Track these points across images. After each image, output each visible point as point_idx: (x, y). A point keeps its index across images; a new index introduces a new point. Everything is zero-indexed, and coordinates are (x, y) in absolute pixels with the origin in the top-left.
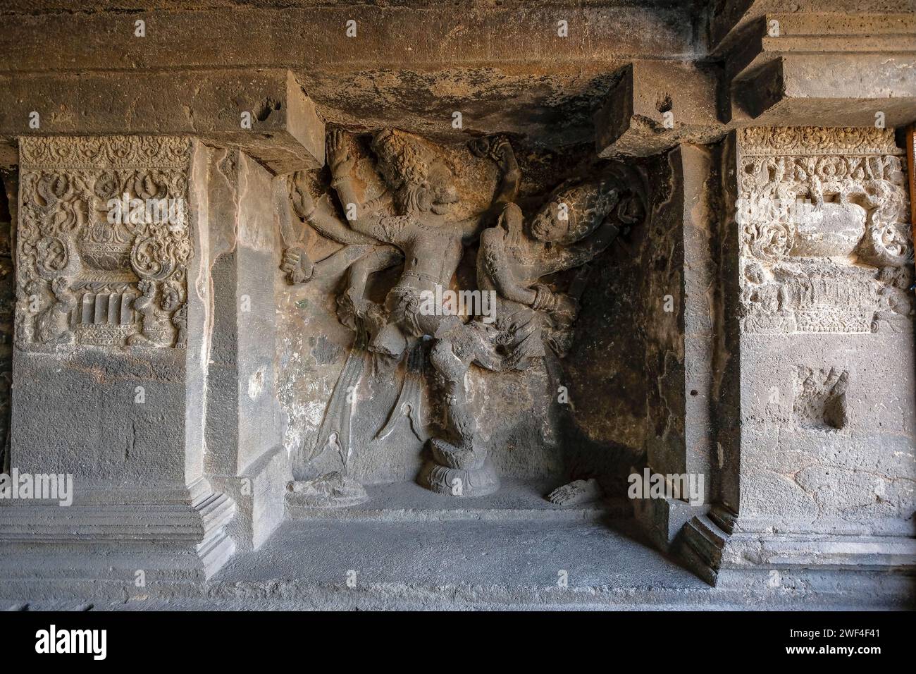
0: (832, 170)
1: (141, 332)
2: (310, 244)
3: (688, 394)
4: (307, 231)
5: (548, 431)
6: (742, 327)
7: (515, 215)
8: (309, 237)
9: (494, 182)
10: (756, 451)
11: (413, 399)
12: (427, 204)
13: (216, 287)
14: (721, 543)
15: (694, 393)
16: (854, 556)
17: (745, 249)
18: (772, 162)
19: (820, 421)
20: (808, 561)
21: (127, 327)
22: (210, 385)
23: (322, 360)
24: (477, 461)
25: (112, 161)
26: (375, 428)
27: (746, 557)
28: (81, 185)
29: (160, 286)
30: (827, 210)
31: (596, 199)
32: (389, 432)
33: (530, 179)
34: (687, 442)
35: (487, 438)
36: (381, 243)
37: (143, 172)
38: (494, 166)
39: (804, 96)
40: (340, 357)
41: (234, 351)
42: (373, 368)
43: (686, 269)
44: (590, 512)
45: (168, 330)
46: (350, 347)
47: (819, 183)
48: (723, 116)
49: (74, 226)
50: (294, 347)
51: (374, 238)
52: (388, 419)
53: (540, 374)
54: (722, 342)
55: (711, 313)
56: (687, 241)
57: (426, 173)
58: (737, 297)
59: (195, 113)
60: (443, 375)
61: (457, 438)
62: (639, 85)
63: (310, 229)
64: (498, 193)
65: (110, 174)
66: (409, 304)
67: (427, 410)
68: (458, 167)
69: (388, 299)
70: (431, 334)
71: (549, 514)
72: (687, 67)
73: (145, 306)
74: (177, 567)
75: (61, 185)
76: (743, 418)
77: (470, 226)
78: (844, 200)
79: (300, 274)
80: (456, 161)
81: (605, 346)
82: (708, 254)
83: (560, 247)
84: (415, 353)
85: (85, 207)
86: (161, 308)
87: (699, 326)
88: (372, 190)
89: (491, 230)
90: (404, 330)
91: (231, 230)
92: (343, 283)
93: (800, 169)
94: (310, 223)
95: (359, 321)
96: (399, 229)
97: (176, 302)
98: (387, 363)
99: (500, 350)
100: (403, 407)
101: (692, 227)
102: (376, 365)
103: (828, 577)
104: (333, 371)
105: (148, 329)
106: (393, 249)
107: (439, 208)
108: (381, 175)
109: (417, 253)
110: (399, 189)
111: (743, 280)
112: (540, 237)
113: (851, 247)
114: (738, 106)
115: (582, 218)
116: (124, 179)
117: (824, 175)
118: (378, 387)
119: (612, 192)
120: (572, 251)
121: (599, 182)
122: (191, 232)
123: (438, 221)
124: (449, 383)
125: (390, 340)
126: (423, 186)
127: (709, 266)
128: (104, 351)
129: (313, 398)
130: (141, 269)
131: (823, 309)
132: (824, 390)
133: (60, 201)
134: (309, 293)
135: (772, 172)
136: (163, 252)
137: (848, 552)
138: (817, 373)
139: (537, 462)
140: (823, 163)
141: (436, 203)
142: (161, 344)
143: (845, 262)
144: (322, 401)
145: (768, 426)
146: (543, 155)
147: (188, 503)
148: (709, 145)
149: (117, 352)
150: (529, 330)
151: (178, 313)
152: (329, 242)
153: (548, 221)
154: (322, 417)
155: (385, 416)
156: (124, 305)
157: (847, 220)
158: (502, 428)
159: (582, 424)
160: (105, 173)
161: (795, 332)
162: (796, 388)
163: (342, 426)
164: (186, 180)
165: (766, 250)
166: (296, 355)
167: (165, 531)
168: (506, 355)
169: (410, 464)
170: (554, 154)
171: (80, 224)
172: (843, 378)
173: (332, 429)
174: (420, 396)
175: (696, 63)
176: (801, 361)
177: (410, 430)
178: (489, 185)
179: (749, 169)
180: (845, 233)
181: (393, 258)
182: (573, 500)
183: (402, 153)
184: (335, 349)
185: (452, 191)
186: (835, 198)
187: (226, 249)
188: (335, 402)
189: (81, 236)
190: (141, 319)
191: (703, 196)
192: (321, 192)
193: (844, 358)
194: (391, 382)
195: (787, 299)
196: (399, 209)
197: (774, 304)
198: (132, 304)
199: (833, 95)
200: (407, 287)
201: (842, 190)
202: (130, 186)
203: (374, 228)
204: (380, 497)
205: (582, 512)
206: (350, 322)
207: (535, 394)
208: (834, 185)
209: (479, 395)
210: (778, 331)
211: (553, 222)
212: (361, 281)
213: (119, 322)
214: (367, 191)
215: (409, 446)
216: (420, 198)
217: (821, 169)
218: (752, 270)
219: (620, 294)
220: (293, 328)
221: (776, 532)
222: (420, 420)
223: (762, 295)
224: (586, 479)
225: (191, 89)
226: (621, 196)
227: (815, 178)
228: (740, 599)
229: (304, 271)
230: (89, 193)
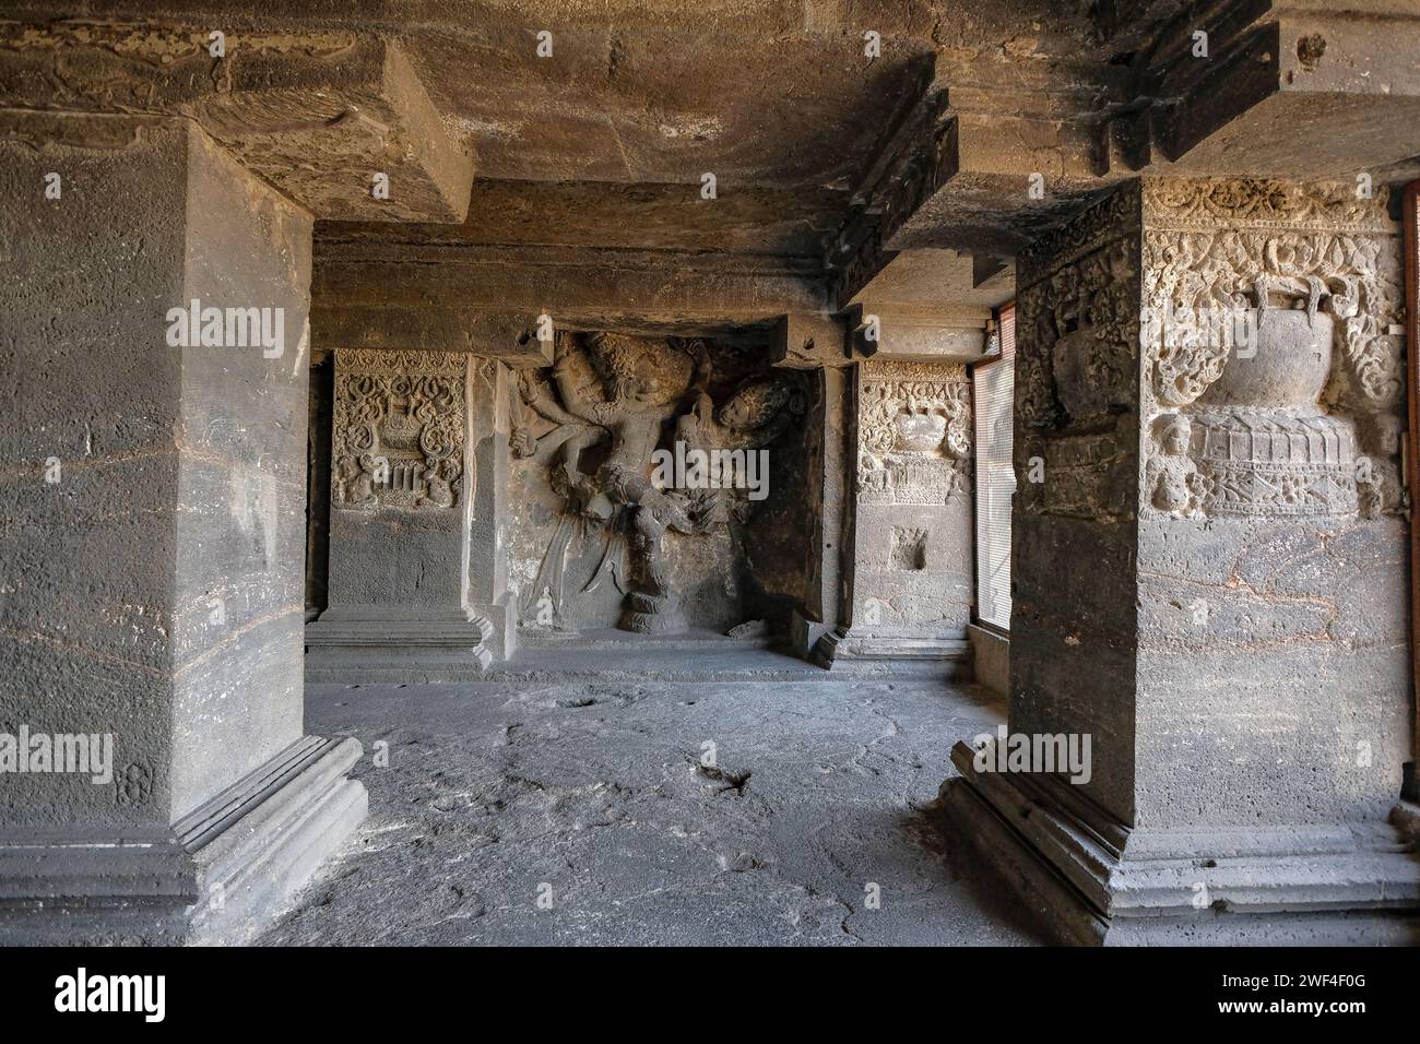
0: (923, 392)
1: (428, 495)
2: (532, 423)
3: (824, 546)
4: (530, 414)
5: (730, 585)
6: (858, 499)
7: (706, 404)
8: (530, 417)
9: (689, 372)
10: (865, 584)
11: (616, 557)
12: (633, 393)
13: (478, 463)
14: (836, 642)
15: (829, 546)
16: (919, 649)
17: (862, 445)
18: (883, 385)
19: (912, 565)
20: (890, 652)
21: (418, 492)
22: (472, 537)
23: (537, 524)
24: (671, 607)
25: (407, 369)
26: (583, 582)
27: (851, 650)
28: (382, 386)
29: (442, 462)
30: (918, 420)
31: (772, 394)
32: (595, 586)
33: (720, 371)
34: (823, 580)
35: (679, 592)
36: (593, 424)
37: (430, 378)
38: (690, 359)
39: (890, 351)
40: (553, 522)
41: (492, 512)
42: (583, 530)
43: (826, 457)
44: (759, 641)
45: (448, 496)
46: (562, 513)
47: (913, 401)
48: (848, 354)
49: (376, 417)
50: (516, 512)
51: (588, 420)
52: (595, 574)
53: (725, 538)
54: (849, 509)
55: (842, 489)
56: (827, 438)
57: (633, 369)
58: (856, 479)
59: (473, 337)
60: (644, 534)
61: (654, 588)
62: (792, 330)
63: (532, 411)
64: (692, 382)
65: (404, 378)
66: (618, 477)
67: (627, 568)
68: (659, 359)
69: (599, 472)
70: (636, 502)
71: (727, 642)
72: (825, 318)
73: (431, 477)
74: (462, 661)
75: (367, 385)
76: (857, 562)
77: (668, 410)
78: (931, 414)
79: (526, 450)
80: (657, 353)
81: (780, 513)
82: (841, 446)
83: (743, 432)
84: (620, 517)
85: (385, 402)
86: (442, 478)
87: (834, 498)
88: (585, 378)
89: (686, 417)
90: (612, 498)
91: (491, 421)
92: (559, 457)
93: (901, 390)
94: (533, 407)
95: (571, 490)
96: (609, 414)
97: (454, 475)
98: (595, 526)
99: (692, 516)
100: (608, 564)
101: (831, 427)
102: (585, 529)
103: (904, 664)
104: (547, 532)
105: (434, 494)
106: (602, 429)
107: (643, 396)
108: (593, 367)
109: (624, 434)
110: (609, 380)
111: (860, 465)
112: (726, 424)
113: (936, 445)
114: (856, 349)
115: (760, 410)
116: (415, 382)
117: (918, 396)
118: (587, 547)
119: (784, 389)
120: (753, 435)
121: (774, 381)
122: (464, 424)
123: (641, 407)
124: (649, 543)
125: (600, 507)
126: (630, 378)
127: (841, 455)
128: (401, 509)
129: (529, 556)
130: (428, 450)
131: (913, 490)
132: (913, 543)
133: (365, 397)
134: (528, 465)
135: (883, 392)
136: (445, 437)
137: (915, 646)
138: (907, 531)
139: (721, 610)
140: (918, 387)
141: (640, 392)
142: (444, 505)
143: (933, 456)
144: (537, 559)
145: (873, 567)
146: (731, 351)
147: (465, 620)
148: (845, 368)
149: (410, 511)
150: (716, 500)
151: (456, 483)
152: (546, 422)
153: (733, 412)
154: (536, 573)
155: (591, 573)
156: (415, 476)
157: (932, 427)
158: (692, 583)
159: (758, 579)
160: (399, 377)
161: (894, 503)
162: (894, 541)
163: (555, 578)
164: (463, 385)
165: (876, 447)
166: (517, 518)
167: (453, 636)
168: (697, 520)
169: (613, 613)
170: (741, 352)
171: (381, 415)
172: (925, 536)
173: (546, 582)
174: (622, 554)
175: (831, 316)
176: (898, 523)
177: (614, 587)
178: (685, 374)
179: (867, 390)
180: (930, 436)
181: (602, 436)
182: (746, 634)
183: (613, 352)
184: (549, 514)
185: (654, 383)
186: (925, 411)
187: (487, 434)
188: (549, 560)
189: (382, 424)
190: (429, 487)
191: (839, 405)
192: (542, 380)
193: (925, 522)
194: (598, 543)
195: (890, 480)
196: (609, 396)
197: (881, 484)
198: (421, 476)
199: (908, 352)
200: (617, 463)
201: (929, 406)
202: (420, 387)
203: (588, 413)
204: (590, 635)
205: (753, 642)
206: (563, 491)
207: (720, 555)
208: (925, 403)
209: (673, 554)
210: (882, 503)
211: (736, 413)
212: (574, 455)
213: (412, 489)
214: (580, 379)
215: (614, 597)
216: (628, 388)
217: (915, 391)
218: (867, 460)
219: (793, 472)
220: (516, 495)
221: (874, 637)
222: (622, 577)
223: (873, 477)
224: (758, 620)
225: (470, 320)
226: (791, 392)
227: (911, 397)
228: (846, 678)
229: (529, 447)
230: (388, 392)
